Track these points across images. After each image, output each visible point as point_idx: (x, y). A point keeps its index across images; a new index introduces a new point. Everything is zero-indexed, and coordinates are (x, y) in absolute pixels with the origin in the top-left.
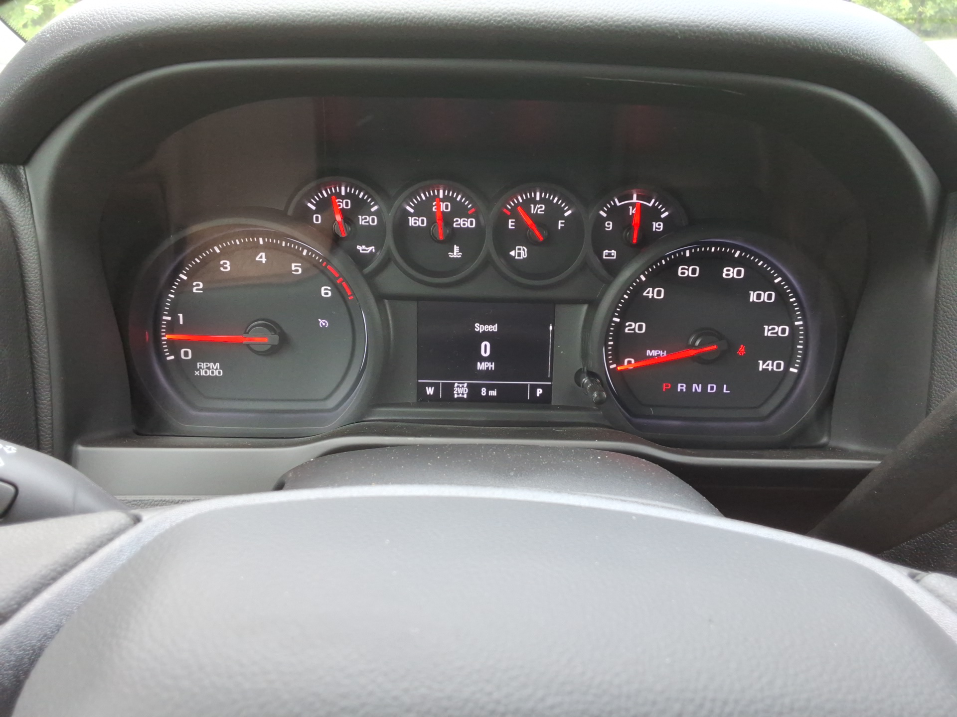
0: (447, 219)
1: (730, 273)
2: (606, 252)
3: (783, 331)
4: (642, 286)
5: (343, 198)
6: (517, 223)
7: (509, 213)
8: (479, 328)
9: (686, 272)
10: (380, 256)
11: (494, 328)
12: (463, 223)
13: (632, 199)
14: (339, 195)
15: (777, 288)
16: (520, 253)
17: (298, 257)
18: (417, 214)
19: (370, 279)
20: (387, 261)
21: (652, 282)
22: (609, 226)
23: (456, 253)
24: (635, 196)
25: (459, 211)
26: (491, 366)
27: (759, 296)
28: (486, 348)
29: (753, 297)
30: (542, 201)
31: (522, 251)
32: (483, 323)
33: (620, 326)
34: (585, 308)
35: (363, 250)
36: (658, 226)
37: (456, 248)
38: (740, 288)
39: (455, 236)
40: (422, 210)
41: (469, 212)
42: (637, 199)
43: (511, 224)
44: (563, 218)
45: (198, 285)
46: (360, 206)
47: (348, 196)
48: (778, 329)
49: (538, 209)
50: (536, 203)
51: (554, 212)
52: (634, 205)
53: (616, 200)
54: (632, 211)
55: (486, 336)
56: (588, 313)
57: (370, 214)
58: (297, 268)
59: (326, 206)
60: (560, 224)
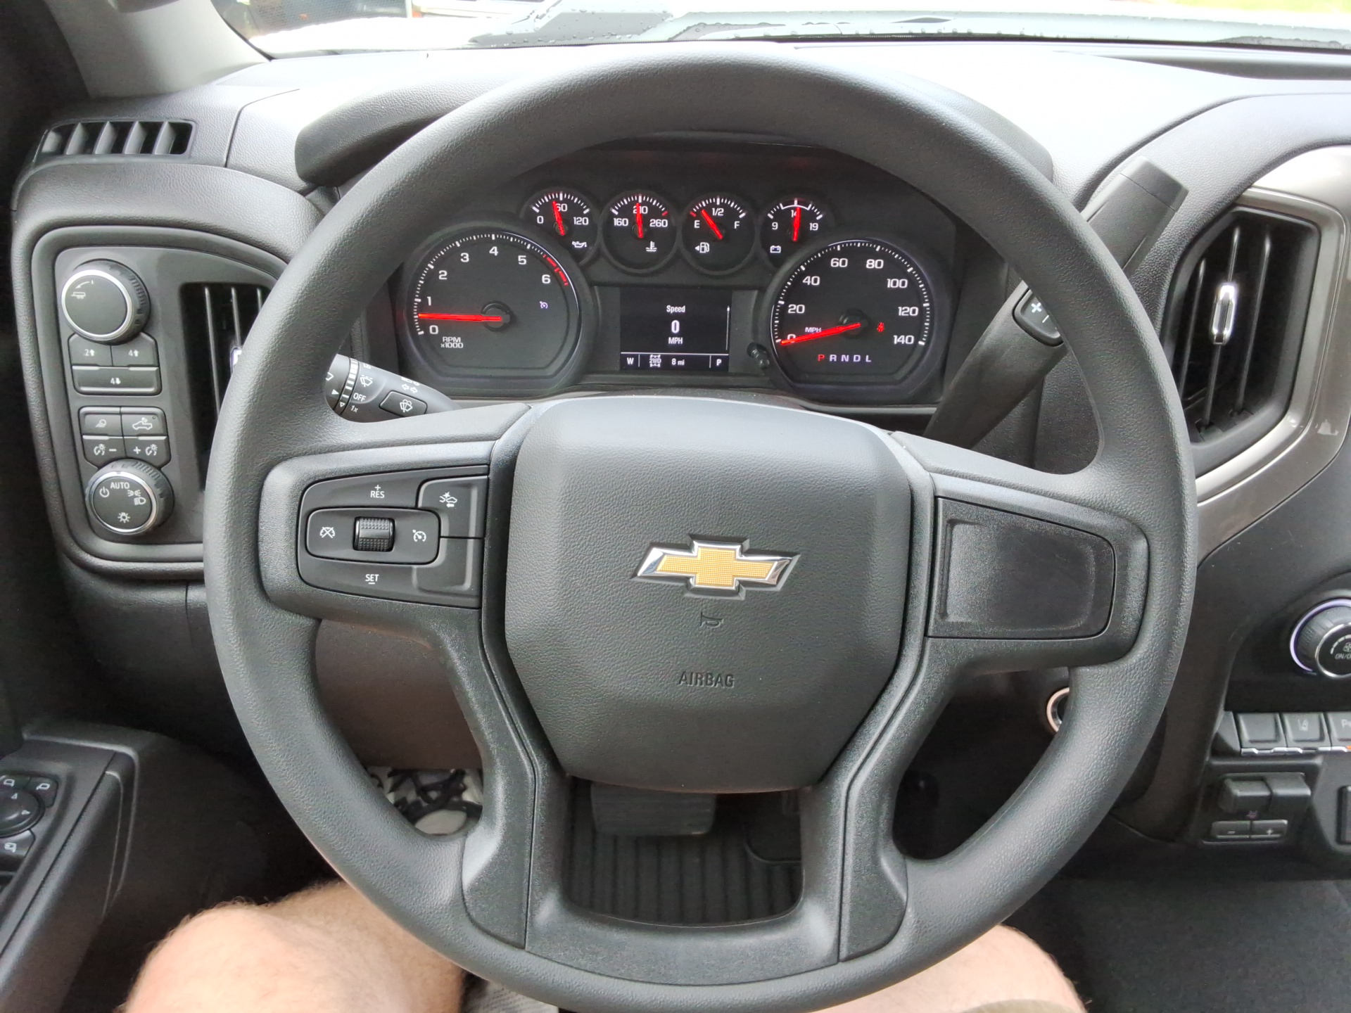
0: (645, 220)
1: (872, 264)
2: (772, 247)
3: (914, 311)
4: (803, 275)
5: (561, 203)
6: (701, 224)
7: (695, 215)
8: (671, 309)
9: (837, 263)
10: (592, 250)
11: (682, 309)
12: (656, 223)
13: (793, 204)
14: (557, 200)
15: (909, 276)
16: (704, 248)
17: (523, 250)
18: (621, 216)
19: (584, 269)
20: (599, 254)
21: (810, 272)
22: (775, 226)
23: (652, 248)
24: (796, 202)
25: (655, 213)
26: (680, 341)
27: (895, 283)
28: (675, 326)
29: (890, 284)
30: (722, 205)
31: (705, 247)
32: (673, 305)
33: (785, 308)
34: (755, 293)
35: (577, 245)
36: (814, 227)
37: (652, 244)
38: (880, 276)
39: (652, 234)
40: (625, 212)
41: (663, 214)
42: (798, 204)
43: (696, 224)
44: (739, 219)
45: (443, 273)
46: (576, 211)
47: (565, 201)
48: (910, 310)
49: (718, 212)
50: (716, 207)
51: (731, 214)
52: (795, 209)
53: (781, 205)
54: (793, 214)
55: (676, 316)
56: (758, 297)
57: (583, 216)
58: (522, 260)
59: (547, 209)
60: (736, 224)
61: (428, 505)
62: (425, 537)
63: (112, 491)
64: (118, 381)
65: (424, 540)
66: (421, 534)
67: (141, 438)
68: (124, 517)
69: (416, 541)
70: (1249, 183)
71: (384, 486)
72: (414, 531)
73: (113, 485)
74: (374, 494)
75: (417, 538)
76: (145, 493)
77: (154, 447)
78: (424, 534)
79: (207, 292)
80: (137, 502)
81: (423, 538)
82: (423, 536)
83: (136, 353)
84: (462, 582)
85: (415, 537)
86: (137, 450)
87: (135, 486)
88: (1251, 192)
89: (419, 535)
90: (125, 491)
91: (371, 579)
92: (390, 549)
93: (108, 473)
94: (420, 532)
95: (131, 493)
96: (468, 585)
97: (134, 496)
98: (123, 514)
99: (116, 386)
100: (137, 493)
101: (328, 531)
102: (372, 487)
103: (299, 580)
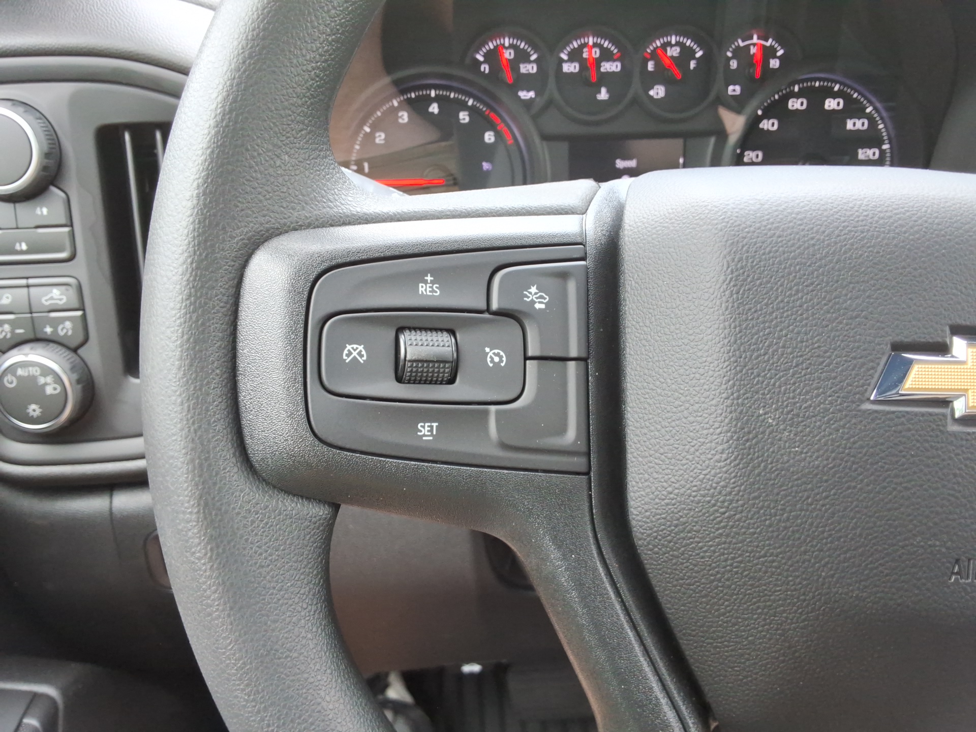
0: (597, 63)
1: (831, 104)
2: (731, 88)
3: (874, 154)
4: (759, 119)
5: (507, 48)
6: (656, 65)
7: (648, 56)
8: (620, 164)
9: (796, 104)
10: (540, 102)
11: (633, 164)
12: (611, 67)
13: (752, 38)
14: (503, 46)
15: (870, 117)
16: (658, 92)
17: (464, 106)
18: (570, 60)
19: (534, 118)
20: (550, 103)
21: (767, 115)
22: (734, 64)
23: (603, 95)
24: (755, 37)
25: (606, 55)
27: (854, 124)
29: (850, 125)
30: (678, 44)
31: (660, 91)
32: (623, 159)
33: (740, 156)
34: (712, 140)
35: (525, 96)
36: (774, 64)
37: (603, 90)
38: (840, 116)
39: (606, 79)
40: (575, 56)
41: (615, 57)
42: (758, 38)
43: (651, 66)
44: (694, 58)
45: (380, 136)
46: (522, 56)
47: (512, 46)
48: (870, 152)
49: (674, 52)
50: (672, 46)
51: (687, 53)
52: (754, 45)
53: (740, 41)
54: (753, 50)
55: (626, 171)
56: (716, 145)
57: (530, 62)
58: (464, 117)
59: (492, 56)
60: (693, 64)
61: (509, 305)
62: (504, 359)
63: (20, 379)
64: (24, 247)
65: (503, 364)
66: (498, 355)
67: (53, 315)
68: (34, 410)
69: (491, 365)
71: (440, 275)
72: (487, 350)
73: (20, 372)
74: (423, 289)
75: (492, 360)
76: (58, 380)
77: (68, 324)
78: (502, 353)
79: (127, 137)
80: (49, 390)
81: (501, 361)
82: (501, 357)
83: (45, 211)
84: (563, 430)
85: (489, 360)
86: (48, 330)
87: (47, 371)
89: (495, 356)
90: (33, 379)
91: (426, 430)
92: (451, 381)
93: (15, 357)
94: (496, 351)
95: (42, 380)
96: (571, 435)
97: (46, 384)
98: (33, 406)
99: (22, 252)
100: (49, 379)
101: (355, 351)
102: (419, 276)
103: (311, 438)
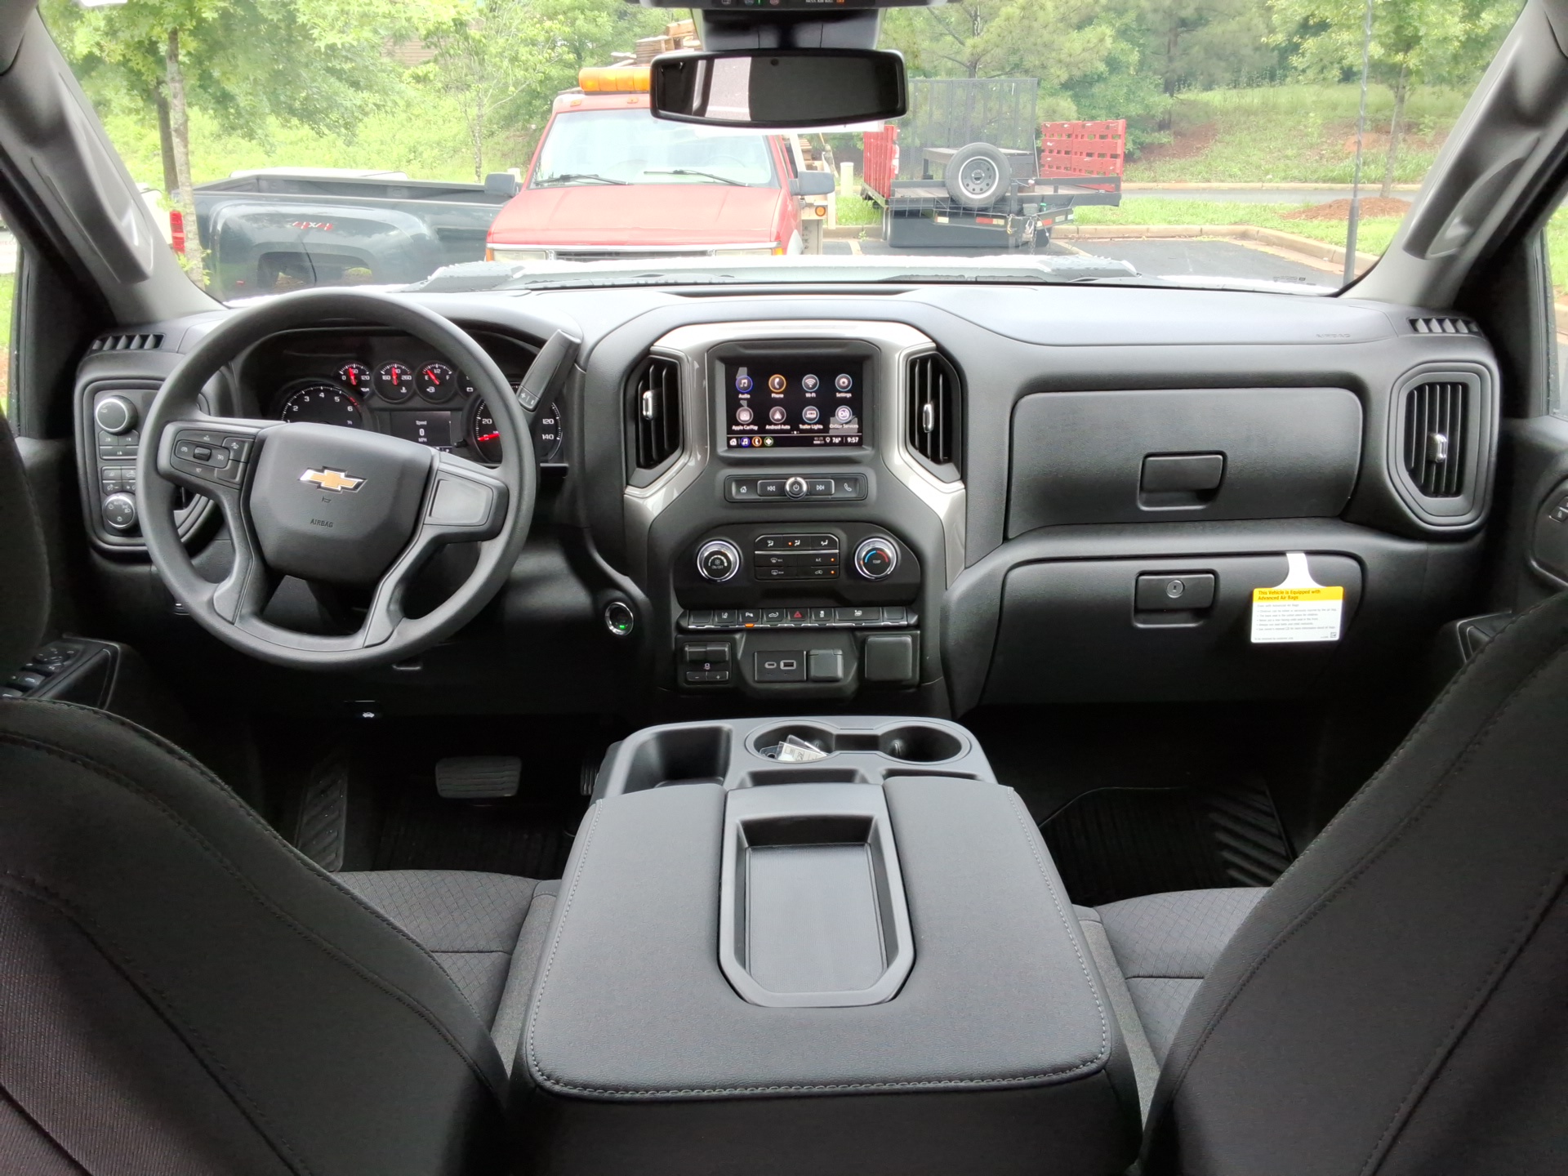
0: (399, 376)
2: (467, 388)
5: (355, 369)
6: (429, 377)
7: (425, 373)
8: (418, 423)
10: (371, 392)
11: (425, 423)
12: (405, 378)
14: (352, 368)
17: (338, 394)
18: (386, 374)
20: (375, 394)
22: (468, 378)
23: (404, 390)
25: (404, 373)
26: (425, 440)
28: (422, 432)
30: (439, 368)
31: (432, 389)
32: (420, 421)
33: (481, 421)
34: (461, 412)
35: (364, 390)
37: (404, 388)
39: (402, 383)
40: (388, 373)
41: (408, 373)
43: (426, 378)
44: (448, 375)
45: (296, 408)
46: (362, 373)
47: (357, 368)
48: (549, 421)
49: (438, 371)
50: (436, 368)
51: (444, 372)
55: (422, 427)
56: (462, 414)
57: (366, 375)
58: (337, 399)
59: (347, 373)
60: (448, 377)
61: (226, 446)
62: (223, 457)
63: (114, 507)
64: (121, 453)
67: (130, 481)
68: (120, 519)
69: (219, 458)
70: (652, 344)
71: (210, 436)
72: (219, 454)
73: (115, 503)
74: (205, 438)
76: (130, 506)
80: (126, 511)
83: (130, 439)
84: (235, 478)
85: (219, 456)
86: (128, 487)
87: (126, 503)
88: (653, 348)
90: (121, 506)
91: (198, 470)
92: (208, 460)
93: (113, 498)
95: (124, 507)
96: (237, 480)
97: (124, 510)
99: (119, 456)
100: (126, 506)
101: (185, 449)
102: (205, 436)
103: (172, 469)
